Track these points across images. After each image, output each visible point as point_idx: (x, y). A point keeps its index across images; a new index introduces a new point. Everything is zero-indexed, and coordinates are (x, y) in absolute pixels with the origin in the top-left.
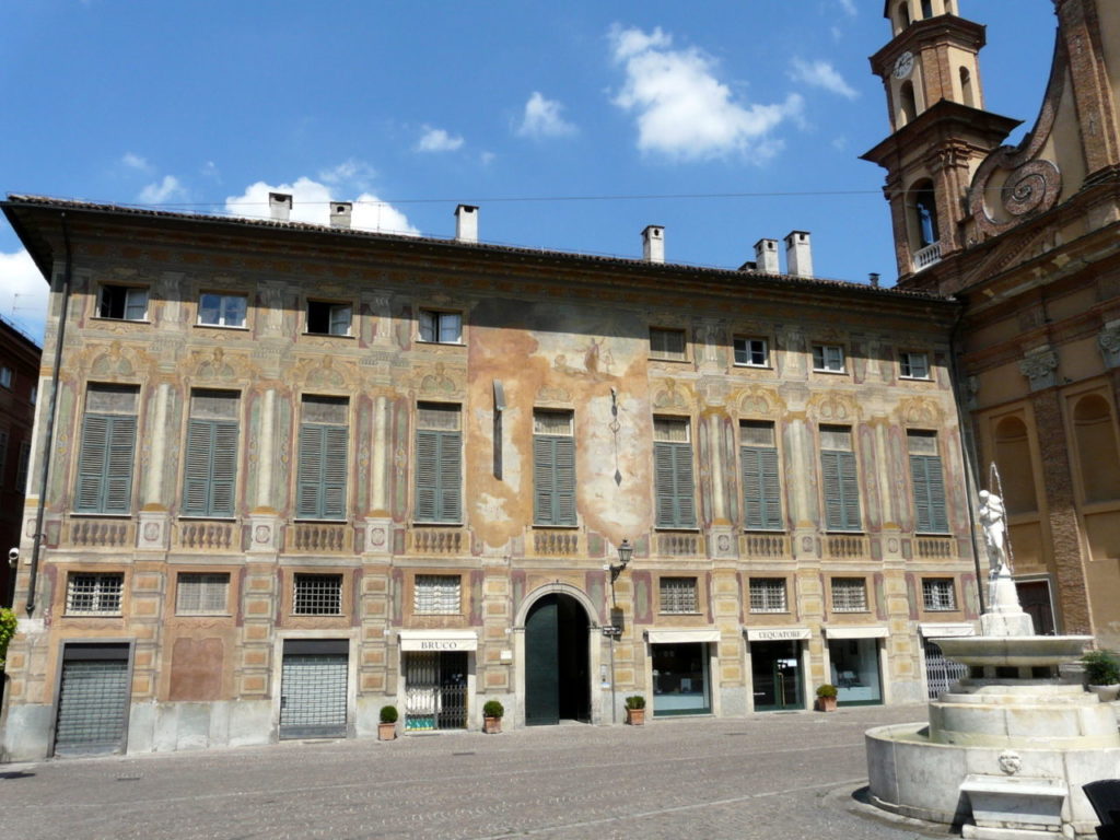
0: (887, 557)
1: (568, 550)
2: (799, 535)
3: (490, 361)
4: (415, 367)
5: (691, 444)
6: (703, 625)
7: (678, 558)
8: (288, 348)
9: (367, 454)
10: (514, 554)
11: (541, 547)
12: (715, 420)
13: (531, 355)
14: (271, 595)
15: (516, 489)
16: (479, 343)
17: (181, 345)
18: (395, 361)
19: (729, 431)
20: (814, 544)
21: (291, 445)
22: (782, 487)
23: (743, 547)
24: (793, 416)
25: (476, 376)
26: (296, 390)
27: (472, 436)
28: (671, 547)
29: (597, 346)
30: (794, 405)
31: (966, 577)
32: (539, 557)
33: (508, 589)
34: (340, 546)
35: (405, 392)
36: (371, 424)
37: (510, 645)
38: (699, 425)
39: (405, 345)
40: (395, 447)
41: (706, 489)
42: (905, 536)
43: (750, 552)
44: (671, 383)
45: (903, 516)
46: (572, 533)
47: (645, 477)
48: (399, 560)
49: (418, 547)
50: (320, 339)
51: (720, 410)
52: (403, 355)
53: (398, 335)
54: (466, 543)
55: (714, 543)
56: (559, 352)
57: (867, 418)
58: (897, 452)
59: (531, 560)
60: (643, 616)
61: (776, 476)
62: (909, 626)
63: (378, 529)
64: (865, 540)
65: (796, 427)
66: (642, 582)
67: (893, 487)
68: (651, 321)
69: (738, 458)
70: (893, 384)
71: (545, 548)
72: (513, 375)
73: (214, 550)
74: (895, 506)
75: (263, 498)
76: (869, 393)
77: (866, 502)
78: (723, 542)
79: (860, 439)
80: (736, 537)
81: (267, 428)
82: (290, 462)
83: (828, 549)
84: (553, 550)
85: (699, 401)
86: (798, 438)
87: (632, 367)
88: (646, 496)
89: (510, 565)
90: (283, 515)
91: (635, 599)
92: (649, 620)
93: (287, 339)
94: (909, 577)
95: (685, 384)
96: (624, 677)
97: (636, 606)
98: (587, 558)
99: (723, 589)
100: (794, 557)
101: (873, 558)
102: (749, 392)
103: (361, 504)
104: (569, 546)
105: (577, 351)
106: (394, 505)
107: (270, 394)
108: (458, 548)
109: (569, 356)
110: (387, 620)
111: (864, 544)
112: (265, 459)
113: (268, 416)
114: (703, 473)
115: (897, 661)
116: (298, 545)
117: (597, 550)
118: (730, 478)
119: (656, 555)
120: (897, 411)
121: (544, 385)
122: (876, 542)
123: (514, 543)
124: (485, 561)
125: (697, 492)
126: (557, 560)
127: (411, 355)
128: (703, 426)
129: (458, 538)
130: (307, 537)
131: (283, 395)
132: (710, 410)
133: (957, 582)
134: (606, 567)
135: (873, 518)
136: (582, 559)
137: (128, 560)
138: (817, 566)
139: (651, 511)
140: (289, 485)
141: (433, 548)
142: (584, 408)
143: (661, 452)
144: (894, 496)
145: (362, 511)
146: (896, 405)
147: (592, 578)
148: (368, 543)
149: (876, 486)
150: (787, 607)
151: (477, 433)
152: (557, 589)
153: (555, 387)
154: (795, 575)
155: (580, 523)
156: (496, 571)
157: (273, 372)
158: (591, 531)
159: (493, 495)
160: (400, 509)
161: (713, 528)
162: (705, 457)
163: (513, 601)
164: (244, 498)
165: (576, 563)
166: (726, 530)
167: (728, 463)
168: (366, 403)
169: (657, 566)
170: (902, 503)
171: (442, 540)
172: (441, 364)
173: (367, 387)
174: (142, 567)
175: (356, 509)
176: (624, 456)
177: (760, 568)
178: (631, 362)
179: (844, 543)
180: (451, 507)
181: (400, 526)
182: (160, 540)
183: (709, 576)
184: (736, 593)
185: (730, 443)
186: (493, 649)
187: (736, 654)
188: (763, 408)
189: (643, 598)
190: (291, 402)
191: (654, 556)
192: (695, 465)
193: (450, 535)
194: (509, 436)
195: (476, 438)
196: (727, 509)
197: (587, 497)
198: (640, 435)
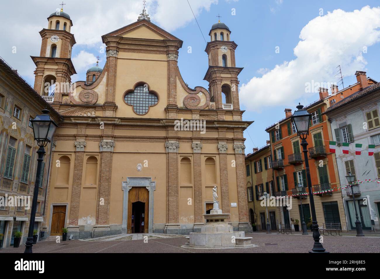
0: (31, 194)
2: (15, 182)
19: (7, 139)
20: (17, 186)
24: (21, 139)
30: (22, 135)
31: (42, 202)
51: (6, 130)
65: (22, 143)
77: (30, 174)
79: (33, 151)
86: (21, 147)
101: (28, 193)
111: (27, 188)
115: (25, 230)
128: (1, 134)
135: (30, 179)
167: (5, 151)
179: (23, 188)
185: (6, 143)
188: (16, 134)
196: (1, 168)
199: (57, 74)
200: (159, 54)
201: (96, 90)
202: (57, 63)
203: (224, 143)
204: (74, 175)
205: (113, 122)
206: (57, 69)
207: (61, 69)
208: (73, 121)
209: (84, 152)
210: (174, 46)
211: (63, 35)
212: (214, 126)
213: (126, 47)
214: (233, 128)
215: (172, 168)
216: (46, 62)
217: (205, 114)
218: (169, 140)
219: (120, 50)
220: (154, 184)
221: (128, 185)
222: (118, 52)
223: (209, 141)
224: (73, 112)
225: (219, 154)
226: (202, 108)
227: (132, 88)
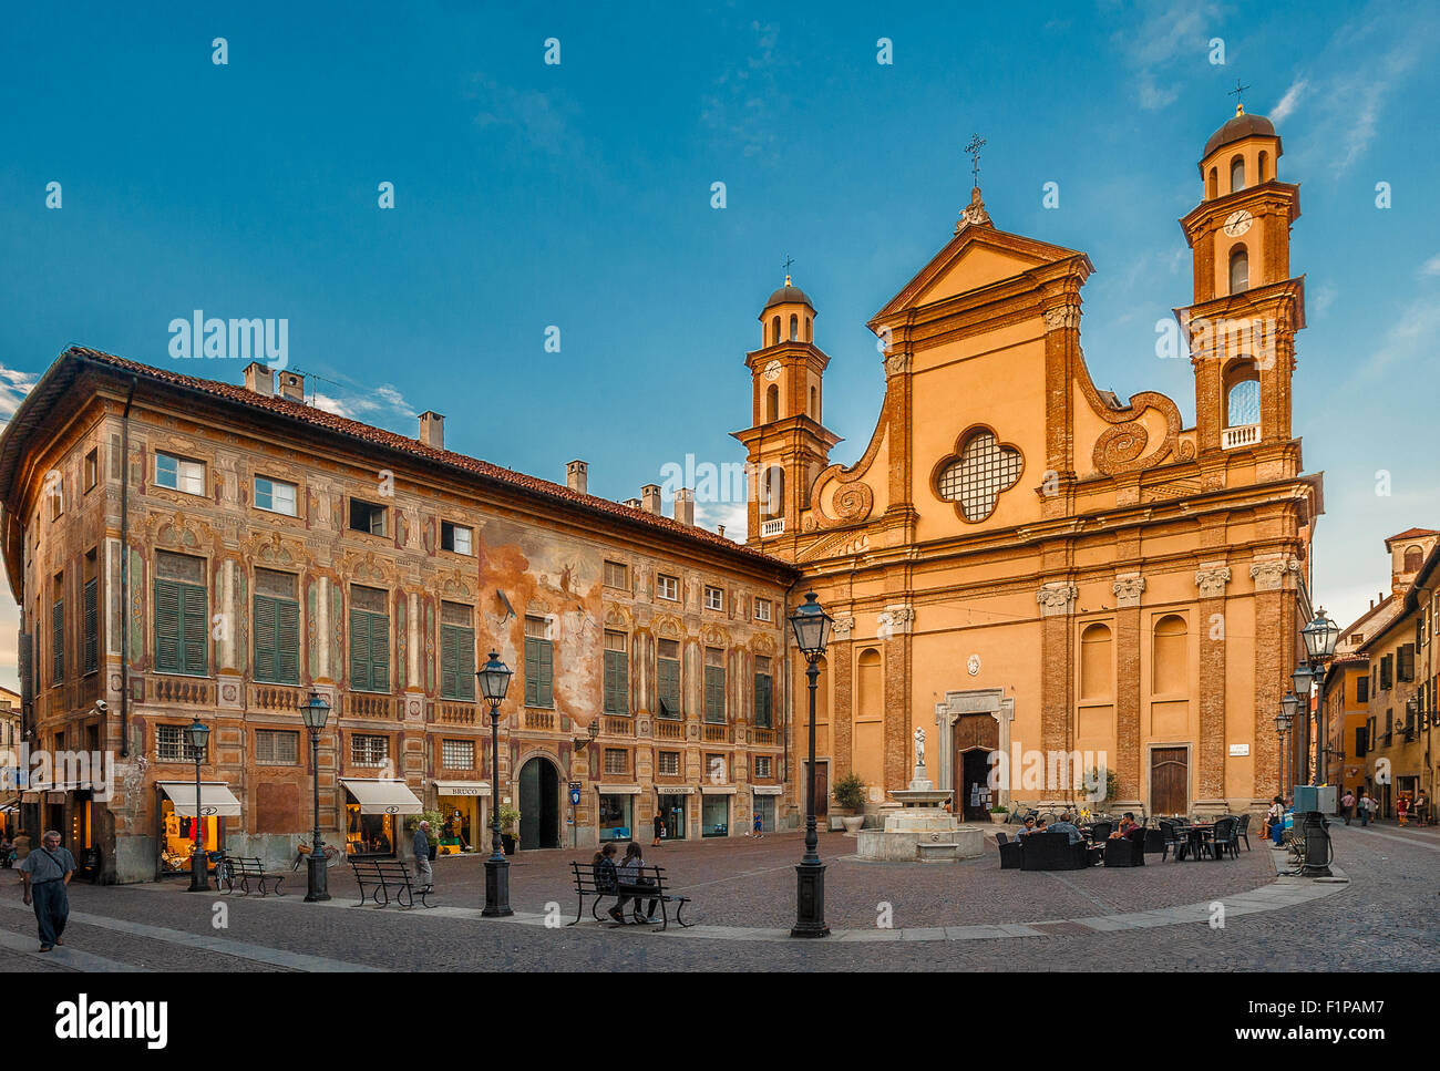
0: (738, 742)
1: (547, 726)
2: (689, 724)
3: (495, 573)
4: (439, 571)
5: (627, 653)
6: (629, 782)
7: (616, 736)
8: (336, 540)
9: (404, 640)
10: (511, 726)
11: (530, 723)
12: (643, 637)
13: (524, 573)
14: (335, 750)
15: (514, 678)
16: (487, 558)
17: (242, 525)
18: (424, 564)
19: (652, 646)
20: (698, 730)
21: (343, 627)
22: (681, 690)
23: (656, 730)
24: (691, 639)
25: (485, 585)
26: (346, 578)
27: (482, 633)
28: (612, 728)
29: (569, 571)
30: (692, 631)
31: (779, 757)
32: (528, 730)
34: (387, 714)
35: (431, 591)
36: (406, 616)
37: (509, 794)
38: (633, 640)
39: (431, 550)
40: (425, 637)
41: (636, 687)
42: (748, 728)
43: (660, 733)
44: (617, 606)
45: (749, 716)
46: (550, 713)
47: (598, 676)
48: (431, 728)
49: (444, 718)
50: (362, 536)
51: (647, 630)
52: (430, 560)
53: (425, 541)
54: (476, 716)
55: (639, 728)
56: (543, 573)
57: (733, 645)
58: (749, 670)
59: (523, 732)
60: (594, 775)
61: (678, 682)
62: (746, 787)
63: (414, 701)
64: (727, 730)
65: (692, 646)
66: (594, 752)
67: (745, 695)
68: (606, 556)
69: (656, 667)
70: (750, 622)
71: (532, 724)
72: (511, 587)
73: (284, 712)
74: (745, 707)
75: (324, 671)
76: (736, 627)
77: (729, 704)
78: (645, 726)
79: (729, 658)
80: (652, 723)
81: (324, 611)
82: (343, 642)
83: (705, 735)
84: (537, 725)
85: (634, 622)
86: (693, 657)
87: (591, 590)
88: (598, 689)
89: (507, 735)
90: (340, 686)
91: (589, 763)
92: (598, 778)
93: (336, 533)
94: (749, 755)
95: (626, 608)
96: (583, 818)
97: (590, 769)
98: (560, 732)
99: (643, 758)
100: (686, 739)
101: (730, 742)
102: (665, 619)
103: (401, 681)
104: (547, 722)
105: (556, 573)
106: (426, 684)
107: (324, 580)
108: (473, 720)
109: (550, 576)
110: (424, 772)
111: (725, 733)
112: (323, 637)
113: (323, 600)
114: (634, 676)
115: (738, 810)
116: (353, 711)
117: (566, 728)
118: (650, 681)
119: (604, 733)
120: (751, 642)
121: (533, 598)
122: (732, 731)
123: (511, 718)
125: (630, 689)
126: (540, 732)
127: (434, 561)
128: (635, 640)
129: (473, 711)
130: (360, 705)
131: (336, 582)
132: (640, 629)
133: (774, 758)
134: (572, 740)
135: (732, 715)
136: (556, 733)
137: (211, 717)
138: (698, 745)
139: (601, 701)
140: (344, 661)
141: (455, 719)
142: (560, 619)
143: (609, 657)
144: (745, 701)
145: (402, 688)
146: (751, 637)
147: (564, 747)
148: (408, 713)
149: (735, 695)
150: (679, 772)
151: (486, 631)
152: (541, 754)
153: (540, 601)
154: (685, 752)
155: (555, 706)
157: (325, 560)
158: (563, 713)
160: (431, 686)
161: (639, 717)
162: (636, 664)
163: (511, 761)
164: (307, 669)
165: (552, 735)
166: (646, 717)
167: (650, 670)
168: (401, 597)
169: (604, 741)
170: (749, 705)
171: (461, 714)
172: (459, 572)
173: (402, 584)
174: (224, 723)
175: (397, 684)
176: (585, 659)
177: (665, 745)
178: (591, 587)
179: (714, 733)
180: (467, 688)
181: (430, 701)
182: (238, 700)
183: (635, 750)
184: (651, 761)
185: (652, 654)
187: (649, 803)
188: (673, 631)
189: (594, 763)
190: (341, 590)
191: (602, 733)
192: (630, 668)
193: (467, 710)
194: (508, 636)
195: (485, 634)
196: (648, 702)
197: (560, 687)
198: (596, 643)
199: (783, 460)
200: (1021, 320)
201: (865, 480)
202: (780, 433)
203: (1218, 563)
204: (838, 695)
205: (902, 559)
206: (783, 448)
207: (790, 446)
208: (821, 572)
209: (852, 641)
210: (1061, 278)
211: (788, 353)
212: (1184, 514)
213: (933, 331)
214: (1251, 510)
215: (1053, 658)
216: (761, 439)
217: (1159, 479)
218: (1045, 580)
219: (917, 346)
220: (1010, 705)
221: (949, 712)
222: (912, 355)
223: (1168, 565)
224: (823, 549)
225: (1198, 601)
226: (1152, 464)
227: (949, 449)
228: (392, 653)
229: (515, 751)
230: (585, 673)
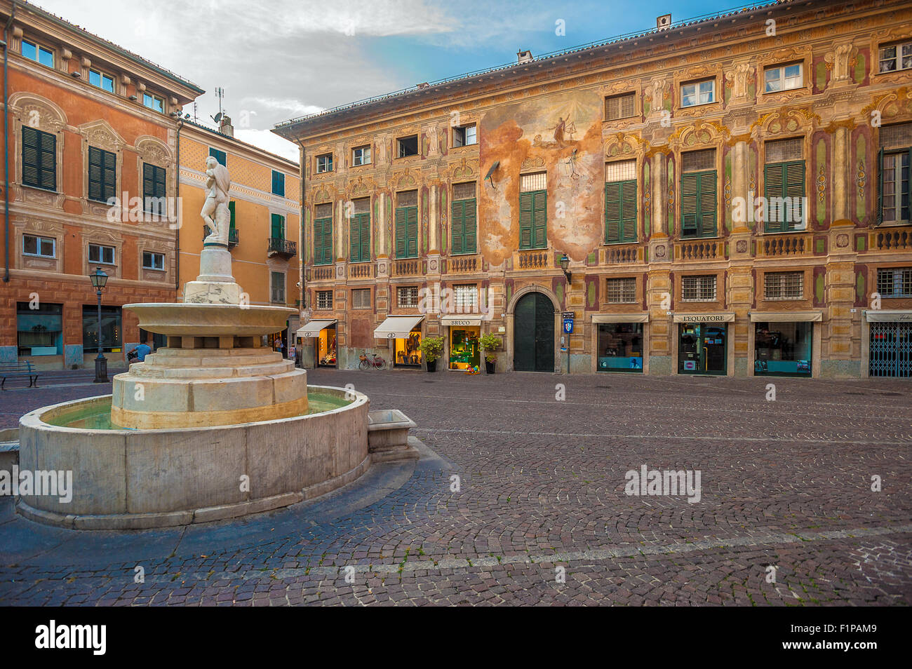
0: (833, 250)
1: (541, 264)
2: (734, 239)
3: (493, 149)
4: (450, 164)
5: (635, 179)
6: (639, 311)
7: (620, 265)
8: (388, 169)
9: (427, 220)
10: (507, 269)
11: (525, 262)
12: (658, 157)
13: (518, 140)
14: (387, 298)
15: (508, 229)
16: (486, 141)
17: (345, 179)
18: (440, 163)
19: (671, 163)
20: (749, 246)
21: (392, 221)
22: (719, 201)
23: (678, 253)
24: (736, 140)
25: (485, 162)
26: (393, 189)
27: (482, 199)
28: (616, 257)
29: (563, 123)
30: (737, 129)
32: (522, 270)
33: (503, 290)
34: (416, 271)
35: (445, 180)
36: (428, 202)
37: (504, 324)
38: (644, 164)
39: (444, 153)
40: (441, 213)
41: (648, 211)
42: (859, 231)
43: (684, 256)
44: (621, 136)
45: (861, 213)
46: (543, 253)
47: (598, 210)
48: (444, 277)
49: (453, 269)
50: (403, 160)
51: (664, 148)
52: (443, 158)
53: (441, 147)
54: (479, 264)
55: (652, 253)
56: (537, 134)
57: (825, 124)
58: (862, 151)
59: (517, 271)
60: (592, 305)
61: (715, 193)
62: (852, 312)
63: (433, 259)
64: (808, 238)
65: (739, 148)
66: (592, 283)
67: (850, 186)
68: (606, 91)
69: (677, 184)
70: (866, 83)
71: (526, 264)
72: (507, 156)
73: (363, 278)
74: (851, 204)
75: (382, 251)
76: (831, 100)
77: (812, 204)
78: (660, 251)
79: (813, 146)
80: (671, 245)
81: (382, 214)
82: (392, 229)
83: (763, 249)
84: (531, 265)
85: (644, 145)
86: (740, 159)
87: (589, 131)
88: (597, 222)
89: (504, 276)
90: (390, 258)
91: (586, 294)
92: (596, 308)
94: (859, 268)
95: (632, 135)
96: (577, 345)
97: (587, 299)
98: (554, 268)
99: (657, 284)
100: (727, 258)
101: (816, 253)
102: (692, 128)
103: (425, 248)
104: (542, 261)
106: (441, 247)
107: (382, 195)
108: (475, 268)
109: (543, 135)
111: (806, 242)
112: (382, 230)
113: (382, 207)
114: (645, 200)
115: (833, 343)
116: (397, 272)
117: (560, 264)
118: (668, 202)
119: (604, 263)
120: (870, 110)
121: (527, 158)
122: (821, 239)
123: (507, 262)
124: (490, 274)
125: (639, 215)
126: (534, 270)
127: (447, 158)
128: (647, 164)
129: (475, 261)
130: (401, 268)
131: (389, 194)
132: (654, 150)
135: (821, 217)
136: (550, 269)
137: (333, 285)
138: (751, 264)
139: (601, 233)
140: (392, 242)
141: (461, 269)
142: (553, 168)
143: (611, 188)
145: (426, 252)
147: (557, 281)
148: (429, 268)
149: (828, 189)
150: (719, 296)
151: (485, 197)
152: (533, 289)
153: (534, 157)
154: (726, 273)
155: (549, 245)
156: (497, 280)
157: (382, 183)
158: (557, 251)
159: (494, 234)
160: (444, 248)
161: (652, 240)
162: (648, 187)
163: (506, 297)
164: (374, 251)
165: (546, 272)
166: (664, 241)
167: (668, 189)
168: (426, 190)
169: (604, 271)
170: (859, 200)
171: (466, 264)
172: (464, 159)
173: (426, 182)
174: (338, 288)
175: (422, 250)
176: (581, 197)
177: (691, 268)
178: (590, 127)
179: (781, 244)
180: (471, 246)
181: (444, 258)
182: (344, 275)
183: (646, 276)
184: (669, 287)
185: (671, 173)
186: (495, 326)
187: (665, 332)
188: (705, 138)
189: (592, 294)
190: (391, 198)
191: (602, 264)
192: (639, 195)
193: (470, 261)
194: (504, 196)
195: (485, 200)
196: (665, 225)
197: (554, 228)
198: (594, 180)
228: (419, 230)
229: (510, 289)
230: (582, 210)
